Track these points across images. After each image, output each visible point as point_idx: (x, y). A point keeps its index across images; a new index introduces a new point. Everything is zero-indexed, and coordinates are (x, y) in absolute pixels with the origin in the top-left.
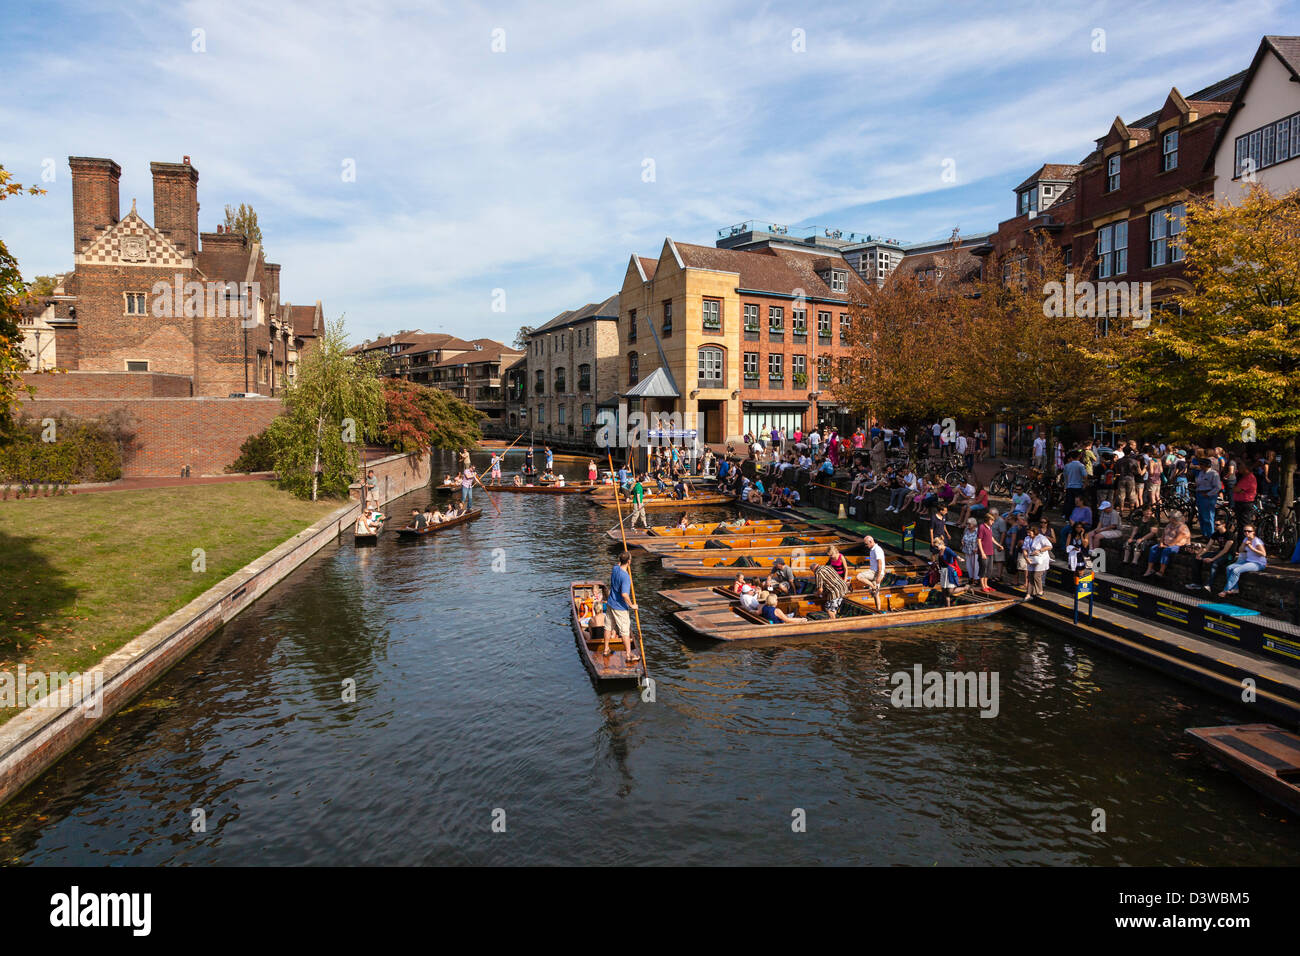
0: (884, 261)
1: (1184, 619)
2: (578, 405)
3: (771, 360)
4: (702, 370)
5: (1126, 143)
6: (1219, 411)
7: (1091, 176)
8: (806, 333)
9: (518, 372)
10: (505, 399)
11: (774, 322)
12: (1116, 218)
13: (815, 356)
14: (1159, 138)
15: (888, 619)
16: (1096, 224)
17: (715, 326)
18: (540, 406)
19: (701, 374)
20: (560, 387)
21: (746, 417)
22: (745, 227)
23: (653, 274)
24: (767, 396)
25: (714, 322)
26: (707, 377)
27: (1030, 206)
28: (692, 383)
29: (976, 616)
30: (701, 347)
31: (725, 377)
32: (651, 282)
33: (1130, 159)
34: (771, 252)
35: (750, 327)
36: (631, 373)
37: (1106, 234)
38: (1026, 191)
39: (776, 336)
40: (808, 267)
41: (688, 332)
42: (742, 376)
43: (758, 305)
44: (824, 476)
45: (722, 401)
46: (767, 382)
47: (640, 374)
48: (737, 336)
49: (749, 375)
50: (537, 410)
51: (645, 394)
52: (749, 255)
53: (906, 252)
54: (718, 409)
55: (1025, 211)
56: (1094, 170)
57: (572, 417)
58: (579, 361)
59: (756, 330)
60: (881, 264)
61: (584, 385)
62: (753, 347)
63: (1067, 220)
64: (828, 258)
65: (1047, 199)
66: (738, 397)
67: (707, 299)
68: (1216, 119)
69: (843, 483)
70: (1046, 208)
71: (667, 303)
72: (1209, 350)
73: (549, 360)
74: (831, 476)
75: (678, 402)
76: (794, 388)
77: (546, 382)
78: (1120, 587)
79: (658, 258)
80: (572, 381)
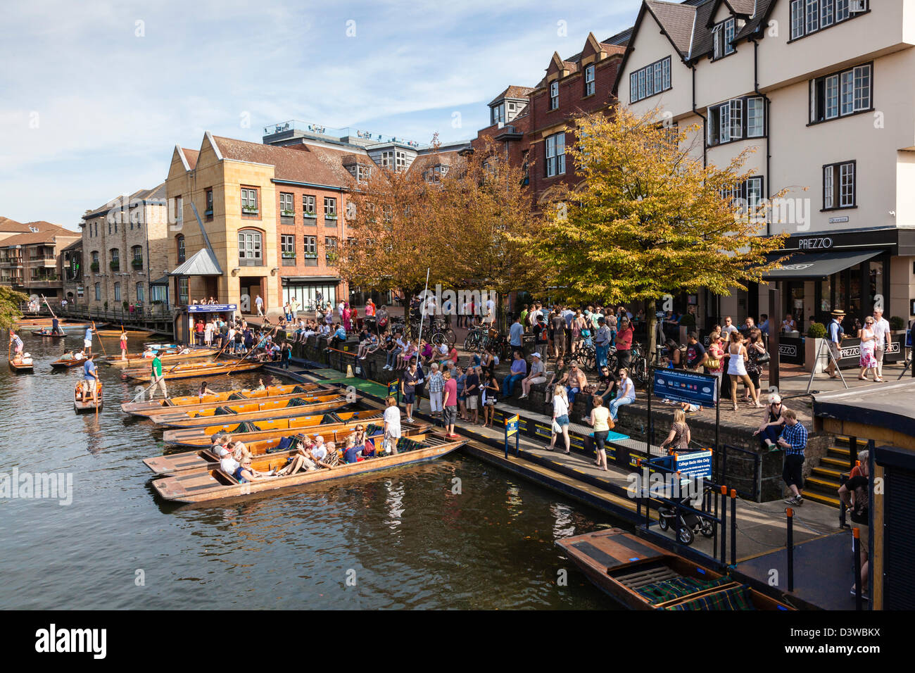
0: (401, 159)
1: (582, 446)
2: (132, 283)
3: (306, 241)
4: (242, 250)
5: (561, 72)
6: (598, 282)
7: (539, 97)
8: (336, 218)
9: (73, 253)
10: (61, 279)
11: (308, 209)
12: (557, 130)
13: (345, 237)
14: (583, 70)
15: (352, 468)
16: (545, 134)
17: (253, 211)
18: (97, 284)
19: (242, 254)
20: (115, 266)
21: (285, 291)
22: (287, 125)
23: (195, 164)
24: (302, 271)
25: (252, 208)
26: (247, 256)
27: (500, 118)
28: (233, 261)
29: (430, 458)
30: (240, 230)
31: (265, 256)
32: (194, 171)
33: (566, 84)
34: (304, 148)
35: (286, 212)
36: (179, 255)
37: (551, 141)
38: (496, 106)
39: (310, 220)
40: (338, 162)
41: (227, 217)
42: (280, 255)
43: (292, 194)
44: (337, 342)
45: (262, 277)
46: (303, 260)
47: (186, 255)
48: (275, 219)
49: (286, 255)
50: (93, 289)
51: (188, 272)
52: (284, 150)
53: (418, 152)
54: (259, 285)
55: (497, 121)
56: (542, 92)
57: (127, 294)
58: (131, 243)
59: (291, 215)
60: (398, 161)
61: (137, 265)
62: (288, 230)
63: (525, 131)
64: (354, 155)
65: (511, 114)
66: (276, 274)
67: (244, 187)
68: (617, 58)
69: (353, 346)
70: (511, 120)
71: (209, 191)
72: (593, 234)
73: (104, 243)
74: (344, 341)
75: (221, 280)
76: (328, 265)
77: (101, 261)
78: (540, 423)
79: (200, 150)
80: (126, 261)
